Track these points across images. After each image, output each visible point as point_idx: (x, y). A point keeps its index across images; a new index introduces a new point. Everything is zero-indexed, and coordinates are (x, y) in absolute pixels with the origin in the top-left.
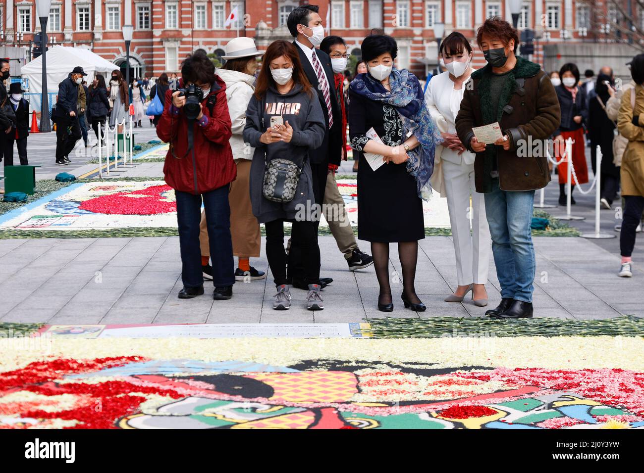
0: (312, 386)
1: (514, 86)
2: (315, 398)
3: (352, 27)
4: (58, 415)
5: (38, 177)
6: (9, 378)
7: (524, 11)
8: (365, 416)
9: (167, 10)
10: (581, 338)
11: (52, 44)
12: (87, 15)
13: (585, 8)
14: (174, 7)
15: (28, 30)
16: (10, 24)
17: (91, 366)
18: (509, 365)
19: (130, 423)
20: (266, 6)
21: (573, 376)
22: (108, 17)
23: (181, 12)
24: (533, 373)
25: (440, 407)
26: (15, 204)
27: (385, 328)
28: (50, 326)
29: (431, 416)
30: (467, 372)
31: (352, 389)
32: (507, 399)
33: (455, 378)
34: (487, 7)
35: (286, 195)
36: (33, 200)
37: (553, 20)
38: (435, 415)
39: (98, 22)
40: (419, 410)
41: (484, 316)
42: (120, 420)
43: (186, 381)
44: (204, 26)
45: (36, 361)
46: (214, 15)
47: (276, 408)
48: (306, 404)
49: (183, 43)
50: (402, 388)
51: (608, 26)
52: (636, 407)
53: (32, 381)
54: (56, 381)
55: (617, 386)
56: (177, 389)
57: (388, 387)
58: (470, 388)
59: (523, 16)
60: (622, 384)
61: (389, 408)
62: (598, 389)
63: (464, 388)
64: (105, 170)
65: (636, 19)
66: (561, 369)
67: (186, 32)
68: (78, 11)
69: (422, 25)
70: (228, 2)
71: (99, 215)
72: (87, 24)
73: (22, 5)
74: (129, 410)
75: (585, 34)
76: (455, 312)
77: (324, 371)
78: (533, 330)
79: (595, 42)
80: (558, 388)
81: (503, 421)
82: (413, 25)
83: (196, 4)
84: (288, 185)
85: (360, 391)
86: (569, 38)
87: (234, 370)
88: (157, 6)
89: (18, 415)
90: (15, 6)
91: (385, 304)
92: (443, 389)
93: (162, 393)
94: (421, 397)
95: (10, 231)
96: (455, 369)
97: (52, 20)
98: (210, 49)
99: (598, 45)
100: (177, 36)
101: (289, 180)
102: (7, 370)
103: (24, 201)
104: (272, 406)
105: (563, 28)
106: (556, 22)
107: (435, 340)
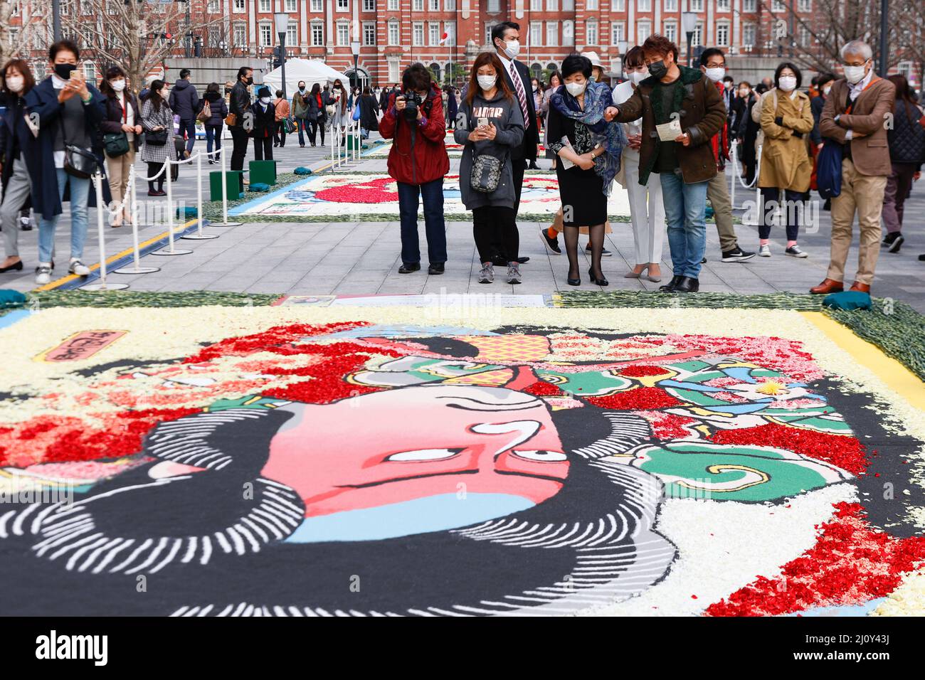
0: (511, 347)
1: (684, 92)
2: (513, 357)
3: (548, 45)
4: (294, 372)
5: (279, 171)
6: (252, 340)
7: (697, 30)
8: (556, 373)
9: (390, 29)
10: (743, 310)
11: (290, 57)
12: (320, 32)
13: (751, 27)
14: (396, 26)
15: (269, 44)
16: (253, 39)
17: (323, 330)
18: (680, 332)
19: (356, 378)
20: (474, 26)
21: (735, 342)
22: (338, 34)
23: (402, 31)
24: (700, 339)
25: (619, 367)
26: (259, 194)
27: (573, 299)
28: (288, 297)
29: (612, 374)
30: (643, 337)
31: (545, 350)
32: (677, 361)
33: (633, 342)
34: (665, 27)
35: (490, 186)
36: (274, 190)
37: (723, 38)
38: (615, 373)
39: (330, 38)
40: (602, 369)
41: (657, 290)
42: (347, 376)
43: (405, 342)
44: (421, 43)
45: (275, 325)
46: (430, 33)
47: (480, 366)
48: (505, 363)
49: (403, 58)
50: (587, 350)
51: (771, 43)
52: (791, 371)
53: (272, 343)
54: (293, 343)
55: (774, 352)
56: (396, 350)
57: (576, 348)
58: (645, 351)
59: (697, 34)
60: (779, 351)
61: (577, 367)
62: (758, 354)
63: (640, 351)
64: (337, 166)
65: (797, 36)
66: (725, 336)
67: (406, 48)
68: (312, 28)
69: (608, 43)
70: (442, 23)
71: (331, 203)
72: (320, 40)
73: (263, 22)
74: (355, 367)
75: (750, 50)
76: (633, 286)
77: (521, 335)
78: (700, 302)
79: (759, 57)
80: (722, 352)
81: (674, 380)
82: (600, 43)
83: (414, 24)
84: (492, 177)
85: (552, 352)
86: (736, 54)
87: (446, 334)
88: (381, 25)
89: (259, 372)
90: (257, 23)
91: (573, 279)
92: (623, 351)
93: (384, 353)
94: (604, 358)
95: (254, 216)
96: (633, 335)
97: (290, 36)
98: (426, 63)
99: (761, 59)
100: (398, 52)
101: (493, 173)
102: (250, 334)
103: (267, 191)
104: (477, 364)
105: (731, 45)
106: (725, 40)
107: (615, 309)
